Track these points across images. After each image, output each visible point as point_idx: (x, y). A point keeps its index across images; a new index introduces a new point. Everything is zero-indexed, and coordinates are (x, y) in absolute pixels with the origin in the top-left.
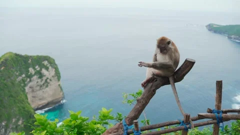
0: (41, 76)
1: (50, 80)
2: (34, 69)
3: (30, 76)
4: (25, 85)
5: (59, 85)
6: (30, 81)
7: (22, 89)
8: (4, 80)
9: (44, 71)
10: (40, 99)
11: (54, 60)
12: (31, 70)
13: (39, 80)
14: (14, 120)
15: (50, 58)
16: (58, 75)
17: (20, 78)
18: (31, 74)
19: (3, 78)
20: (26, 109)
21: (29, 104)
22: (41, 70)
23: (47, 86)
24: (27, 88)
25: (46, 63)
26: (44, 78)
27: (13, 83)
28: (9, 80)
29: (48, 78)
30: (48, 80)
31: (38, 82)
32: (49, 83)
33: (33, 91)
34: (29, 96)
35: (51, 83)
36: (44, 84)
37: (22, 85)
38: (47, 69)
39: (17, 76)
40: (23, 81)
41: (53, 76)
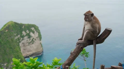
0: (29, 37)
1: (35, 40)
2: (26, 32)
3: (23, 37)
4: (20, 42)
5: (40, 43)
6: (23, 39)
7: (18, 44)
8: (7, 38)
9: (31, 34)
10: (28, 51)
11: (38, 27)
12: (24, 33)
13: (28, 39)
15: (35, 26)
16: (40, 37)
17: (17, 38)
18: (24, 35)
19: (7, 37)
20: (19, 57)
21: (21, 54)
22: (30, 33)
23: (33, 43)
24: (20, 44)
25: (33, 29)
26: (31, 38)
27: (12, 40)
28: (10, 38)
29: (33, 38)
30: (34, 40)
31: (27, 40)
32: (34, 41)
33: (24, 46)
34: (22, 49)
35: (35, 41)
36: (31, 42)
37: (18, 41)
38: (33, 32)
39: (15, 36)
40: (19, 39)
41: (37, 38)
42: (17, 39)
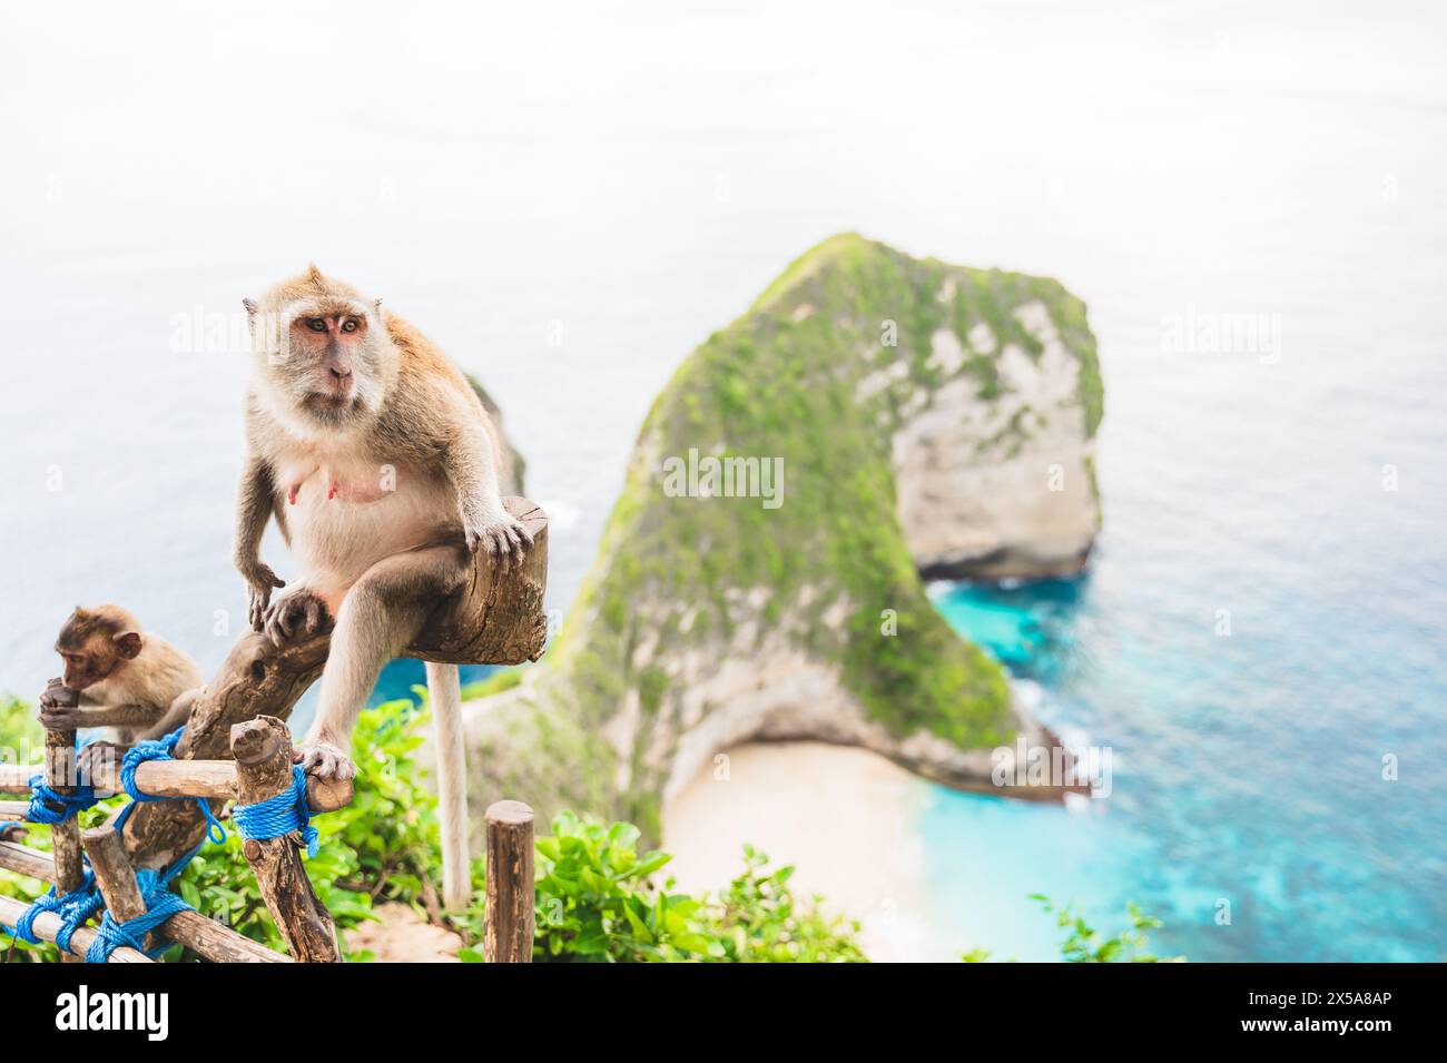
0: (991, 391)
1: (1042, 422)
2: (962, 337)
3: (928, 380)
4: (898, 424)
5: (1088, 463)
6: (929, 406)
7: (879, 443)
8: (800, 375)
9: (1013, 363)
10: (962, 519)
11: (1083, 308)
12: (946, 349)
13: (979, 410)
14: (807, 595)
15: (1061, 292)
16: (1090, 402)
17: (875, 384)
18: (939, 369)
19: (796, 365)
20: (878, 553)
21: (897, 530)
22: (999, 352)
23: (1015, 452)
24: (903, 445)
25: (1033, 317)
26: (1008, 406)
27: (837, 404)
28: (822, 378)
29: (1026, 409)
30: (1028, 422)
31: (967, 420)
32: (1025, 436)
33: (932, 464)
34: (908, 492)
35: (1041, 437)
36: (998, 439)
37: (884, 418)
38: (1034, 349)
39: (866, 369)
40: (894, 401)
41: (1061, 405)
42: (884, 401)
